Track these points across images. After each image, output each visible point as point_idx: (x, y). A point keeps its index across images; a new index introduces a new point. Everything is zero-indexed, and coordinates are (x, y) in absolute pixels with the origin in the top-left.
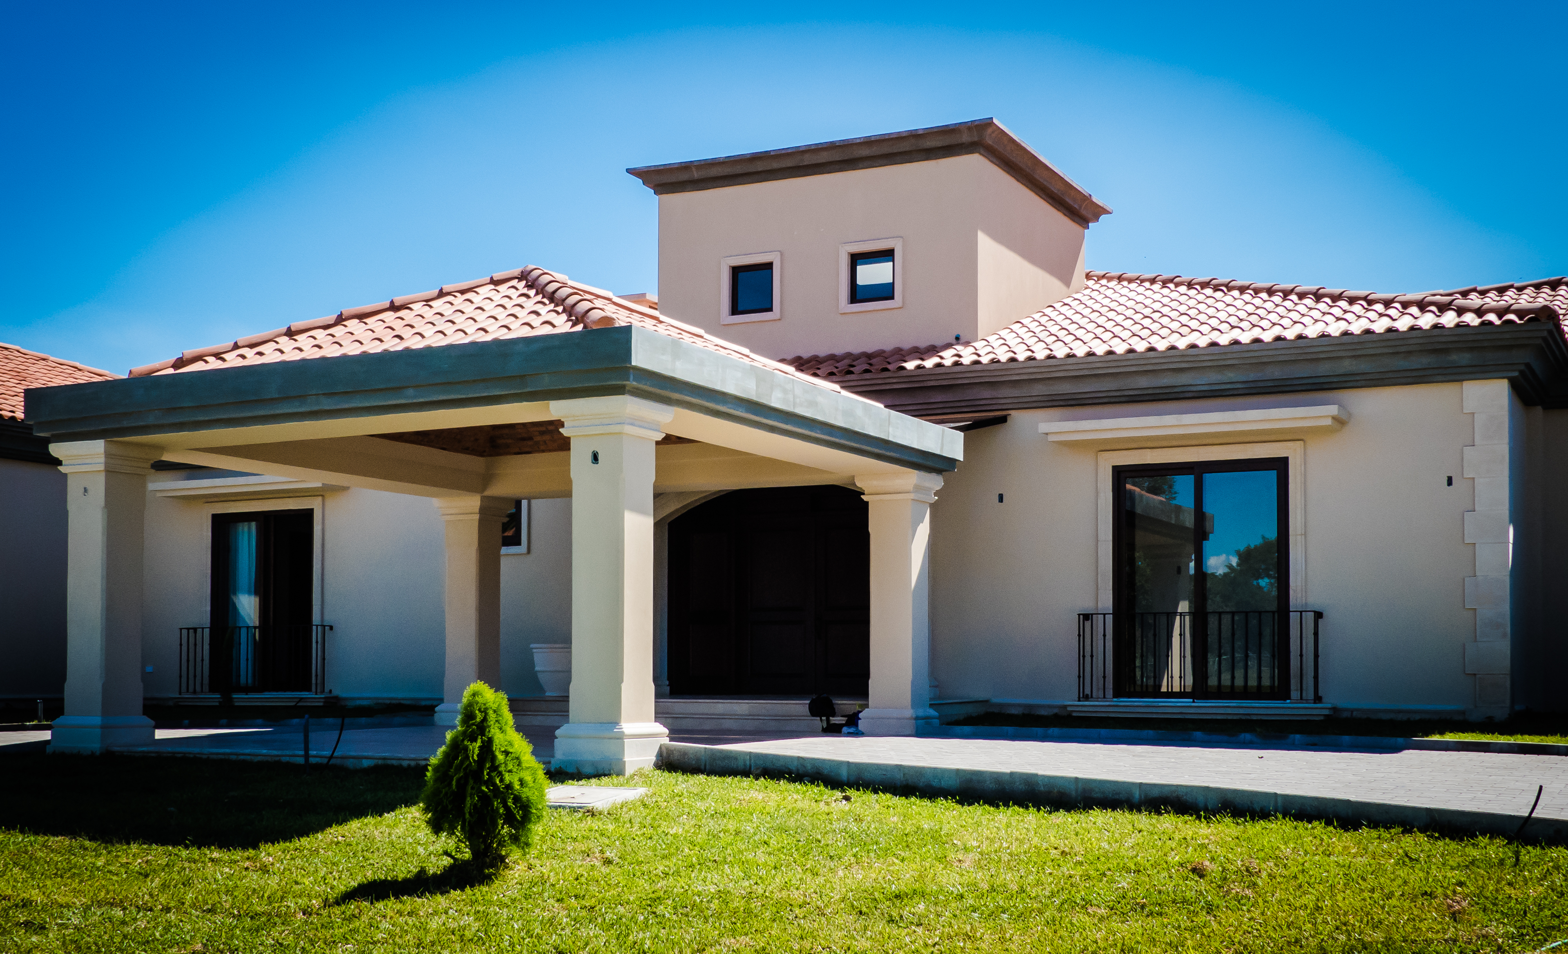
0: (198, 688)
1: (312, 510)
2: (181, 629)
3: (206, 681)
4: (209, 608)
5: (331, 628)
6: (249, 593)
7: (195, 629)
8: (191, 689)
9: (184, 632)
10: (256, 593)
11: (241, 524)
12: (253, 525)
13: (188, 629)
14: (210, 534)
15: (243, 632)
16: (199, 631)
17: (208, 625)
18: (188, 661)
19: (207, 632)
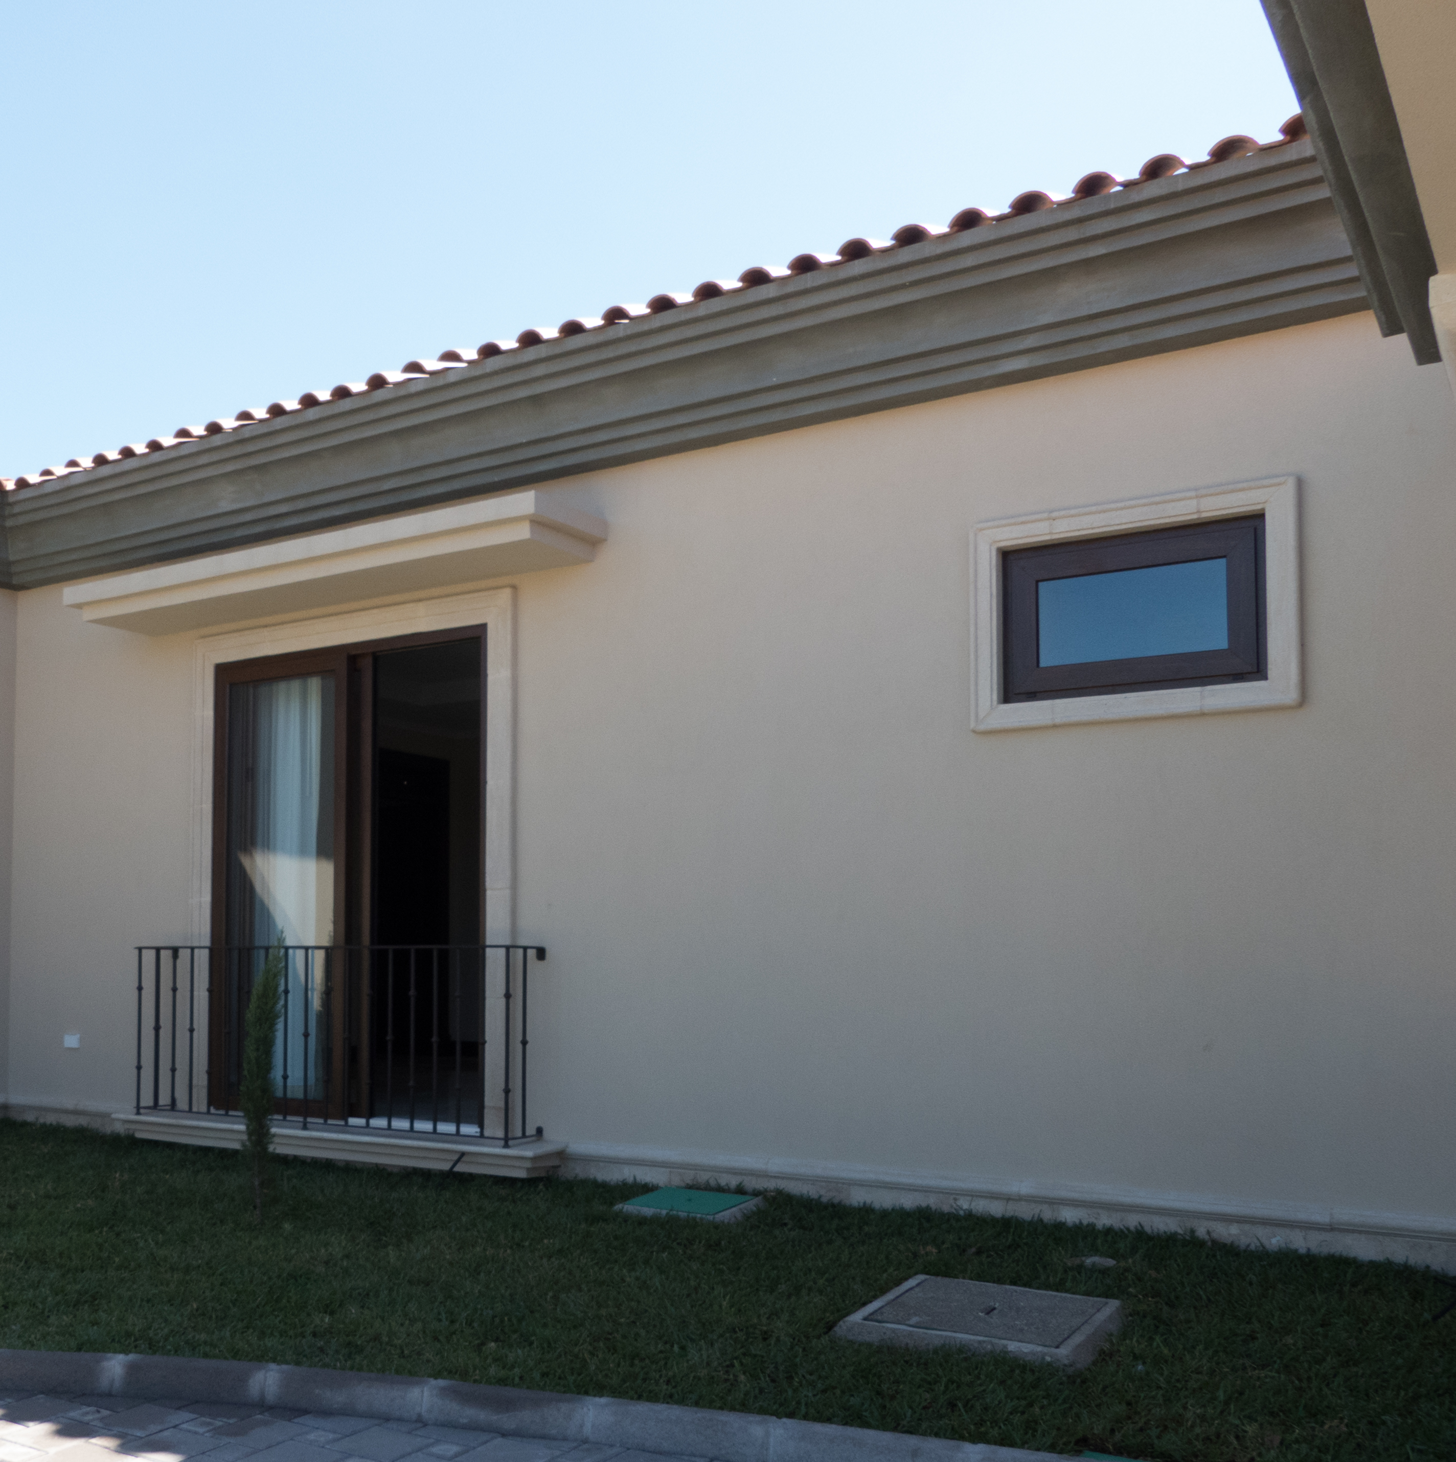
0: (182, 1104)
1: (483, 627)
2: (140, 949)
3: (201, 1079)
4: (207, 898)
5: (541, 953)
6: (302, 852)
7: (175, 951)
8: (164, 1099)
9: (149, 957)
10: (322, 852)
11: (282, 686)
12: (315, 685)
13: (158, 950)
14: (209, 713)
15: (298, 958)
16: (184, 955)
17: (207, 942)
18: (157, 1028)
19: (203, 958)
